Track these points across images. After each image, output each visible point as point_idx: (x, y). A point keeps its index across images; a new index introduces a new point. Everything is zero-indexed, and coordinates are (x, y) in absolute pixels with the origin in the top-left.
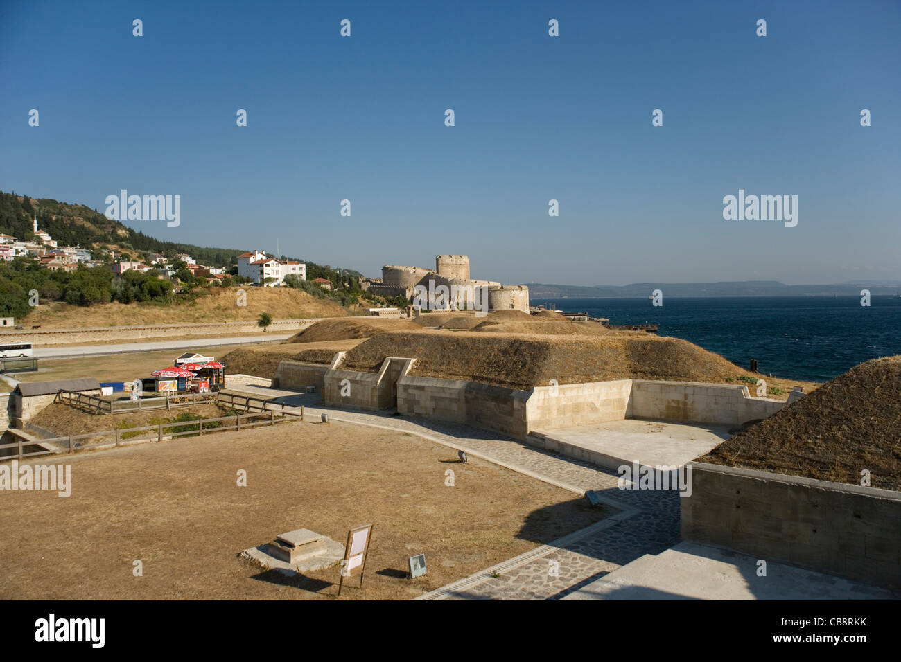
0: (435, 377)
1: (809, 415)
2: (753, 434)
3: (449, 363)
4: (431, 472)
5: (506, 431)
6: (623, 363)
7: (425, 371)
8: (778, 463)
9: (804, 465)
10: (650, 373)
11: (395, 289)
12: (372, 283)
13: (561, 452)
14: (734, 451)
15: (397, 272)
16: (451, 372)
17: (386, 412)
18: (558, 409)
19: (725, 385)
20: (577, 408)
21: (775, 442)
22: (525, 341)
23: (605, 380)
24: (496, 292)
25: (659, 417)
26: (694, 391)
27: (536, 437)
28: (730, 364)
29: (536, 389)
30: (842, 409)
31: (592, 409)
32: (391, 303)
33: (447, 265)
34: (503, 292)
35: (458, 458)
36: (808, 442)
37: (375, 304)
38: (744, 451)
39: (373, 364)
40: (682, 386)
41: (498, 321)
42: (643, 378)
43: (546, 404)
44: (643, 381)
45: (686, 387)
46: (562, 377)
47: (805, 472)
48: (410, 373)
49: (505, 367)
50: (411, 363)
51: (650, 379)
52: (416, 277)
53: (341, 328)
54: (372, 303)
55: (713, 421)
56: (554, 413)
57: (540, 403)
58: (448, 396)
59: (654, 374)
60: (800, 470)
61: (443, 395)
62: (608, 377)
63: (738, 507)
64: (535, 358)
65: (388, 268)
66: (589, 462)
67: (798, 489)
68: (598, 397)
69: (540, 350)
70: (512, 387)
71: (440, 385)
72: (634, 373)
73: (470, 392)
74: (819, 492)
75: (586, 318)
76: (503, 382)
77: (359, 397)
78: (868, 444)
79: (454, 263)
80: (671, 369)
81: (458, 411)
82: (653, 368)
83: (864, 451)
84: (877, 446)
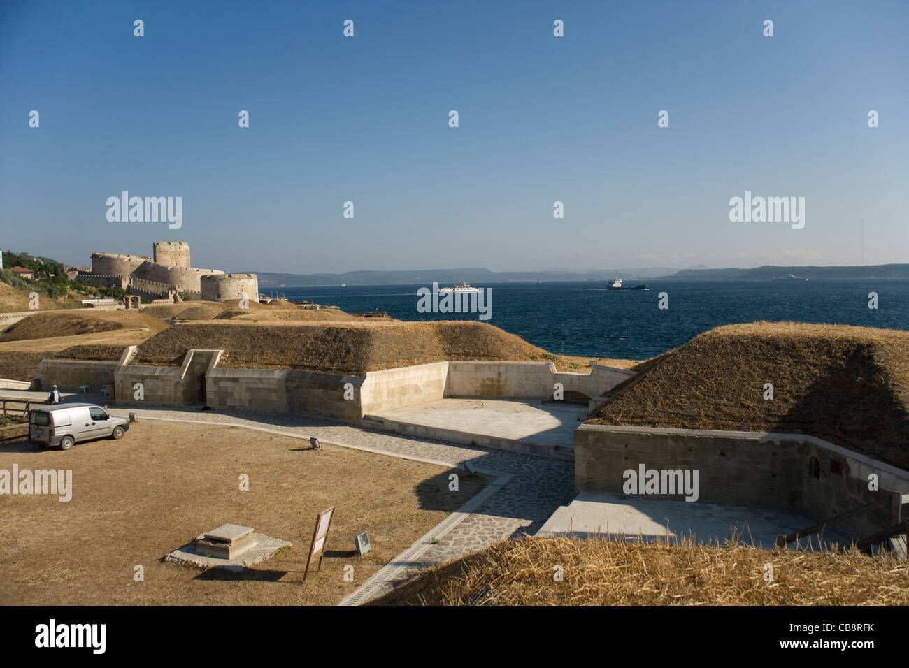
0: (249, 368)
1: (670, 379)
2: (629, 398)
3: (262, 353)
4: (290, 461)
5: (336, 417)
6: (437, 347)
7: (236, 362)
8: (656, 419)
9: (677, 419)
10: (464, 354)
11: (108, 279)
12: (80, 273)
13: (402, 432)
14: (617, 413)
15: (109, 260)
16: (266, 362)
17: (194, 407)
18: (388, 392)
19: (531, 362)
20: (403, 391)
21: (649, 403)
22: (341, 329)
23: (425, 363)
24: (224, 281)
25: (474, 394)
26: (506, 369)
27: (371, 420)
29: (368, 374)
30: (695, 373)
31: (416, 390)
32: (104, 294)
33: (166, 252)
34: (231, 281)
35: (310, 445)
36: (675, 401)
37: (87, 295)
38: (626, 412)
39: (173, 358)
40: (495, 365)
42: (458, 360)
43: (378, 388)
44: (459, 362)
45: (499, 366)
46: (388, 362)
47: (679, 425)
48: (219, 365)
49: (326, 354)
50: (219, 355)
51: (464, 360)
52: (131, 266)
53: (61, 322)
54: (83, 295)
55: (524, 395)
56: (385, 398)
57: (373, 388)
58: (266, 386)
59: (467, 355)
60: (675, 423)
61: (260, 385)
62: (428, 359)
63: (626, 458)
64: (359, 344)
65: (98, 256)
67: (676, 438)
68: (421, 379)
69: (361, 336)
70: (341, 374)
71: (256, 375)
72: (449, 355)
73: (291, 381)
74: (693, 439)
75: (318, 306)
76: (330, 369)
77: (160, 393)
78: (722, 399)
79: (174, 250)
80: (483, 350)
81: (278, 401)
82: (466, 350)
83: (720, 405)
84: (728, 400)
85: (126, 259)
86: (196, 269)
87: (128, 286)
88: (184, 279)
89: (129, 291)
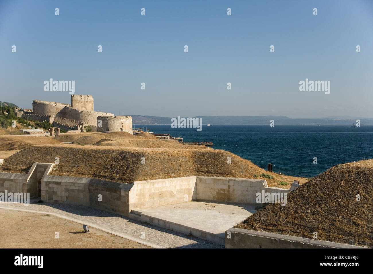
0: (68, 176)
1: (303, 198)
2: (269, 210)
3: (78, 166)
4: (63, 241)
5: (116, 211)
6: (191, 166)
7: (61, 172)
8: (284, 228)
9: (300, 229)
10: (207, 172)
11: (42, 117)
12: (25, 112)
13: (152, 223)
14: (258, 221)
15: (43, 105)
16: (80, 172)
18: (150, 196)
19: (253, 180)
20: (161, 195)
21: (282, 215)
22: (129, 152)
23: (179, 177)
24: (111, 120)
25: (212, 199)
26: (234, 184)
27: (135, 214)
28: (256, 167)
29: (136, 183)
30: (322, 195)
31: (171, 195)
32: (38, 126)
33: (79, 101)
34: (116, 120)
35: (83, 230)
36: (302, 215)
37: (27, 126)
38: (264, 221)
39: (24, 168)
40: (227, 180)
41: (112, 138)
42: (203, 175)
43: (142, 192)
44: (203, 177)
45: (229, 181)
46: (152, 175)
47: (300, 234)
48: (51, 173)
49: (115, 168)
50: (52, 166)
51: (207, 176)
52: (57, 109)
54: (25, 126)
55: (245, 202)
56: (147, 198)
57: (138, 192)
58: (77, 188)
59: (210, 173)
60: (298, 232)
61: (73, 188)
62: (181, 174)
64: (135, 163)
65: (37, 102)
66: (169, 230)
67: (297, 244)
68: (175, 187)
69: (138, 157)
70: (120, 182)
71: (71, 181)
72: (198, 172)
73: (92, 185)
74: (309, 246)
75: (169, 137)
76: (114, 178)
78: (338, 216)
79: (84, 100)
80: (220, 169)
81: (83, 198)
82: (209, 169)
83: (335, 221)
84: (343, 217)
85: (54, 105)
86: (96, 112)
87: (53, 121)
88: (89, 118)
89: (54, 124)
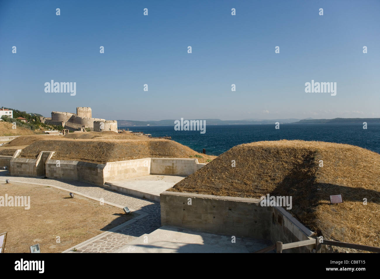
0: (63, 160)
1: (213, 168)
2: (191, 178)
3: (70, 153)
4: (56, 204)
5: (95, 183)
6: (147, 151)
7: (59, 157)
8: (200, 190)
9: (210, 190)
10: (158, 155)
11: (57, 122)
12: (46, 120)
13: (118, 190)
14: (183, 186)
16: (71, 157)
17: (42, 177)
18: (118, 172)
19: (189, 159)
20: (126, 171)
21: (199, 181)
22: (104, 142)
23: (139, 158)
24: (103, 123)
25: (162, 173)
26: (176, 162)
27: (107, 185)
28: (192, 150)
29: (107, 163)
30: (226, 166)
31: (133, 171)
32: (55, 128)
33: (82, 111)
34: (106, 123)
35: (70, 196)
36: (212, 180)
37: (48, 129)
38: (187, 186)
39: (35, 155)
40: (171, 160)
41: (101, 135)
42: (155, 157)
43: (113, 170)
44: (155, 158)
45: (173, 160)
46: (120, 158)
48: (52, 158)
49: (95, 154)
50: (52, 153)
51: (158, 157)
52: (67, 117)
53: (29, 140)
54: (46, 129)
55: (184, 174)
56: (116, 174)
57: (110, 170)
58: (69, 168)
59: (160, 155)
60: (209, 192)
61: (67, 168)
62: (140, 157)
63: (184, 210)
64: (108, 150)
65: (54, 113)
66: (130, 194)
67: (207, 200)
68: (136, 166)
69: (110, 146)
70: (98, 163)
71: (65, 163)
72: (152, 155)
73: (79, 166)
74: (215, 200)
75: (142, 134)
76: (94, 161)
77: (28, 171)
78: (235, 179)
79: (85, 111)
80: (167, 153)
81: (74, 175)
82: (160, 153)
83: (233, 183)
84: (238, 180)
86: (93, 119)
87: (65, 125)
88: (89, 122)
